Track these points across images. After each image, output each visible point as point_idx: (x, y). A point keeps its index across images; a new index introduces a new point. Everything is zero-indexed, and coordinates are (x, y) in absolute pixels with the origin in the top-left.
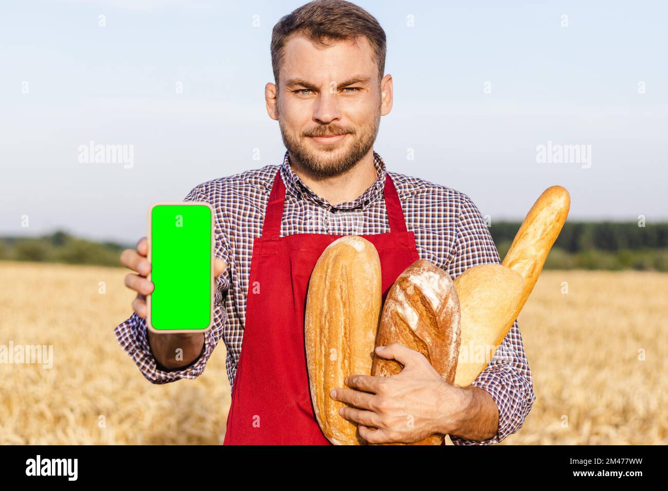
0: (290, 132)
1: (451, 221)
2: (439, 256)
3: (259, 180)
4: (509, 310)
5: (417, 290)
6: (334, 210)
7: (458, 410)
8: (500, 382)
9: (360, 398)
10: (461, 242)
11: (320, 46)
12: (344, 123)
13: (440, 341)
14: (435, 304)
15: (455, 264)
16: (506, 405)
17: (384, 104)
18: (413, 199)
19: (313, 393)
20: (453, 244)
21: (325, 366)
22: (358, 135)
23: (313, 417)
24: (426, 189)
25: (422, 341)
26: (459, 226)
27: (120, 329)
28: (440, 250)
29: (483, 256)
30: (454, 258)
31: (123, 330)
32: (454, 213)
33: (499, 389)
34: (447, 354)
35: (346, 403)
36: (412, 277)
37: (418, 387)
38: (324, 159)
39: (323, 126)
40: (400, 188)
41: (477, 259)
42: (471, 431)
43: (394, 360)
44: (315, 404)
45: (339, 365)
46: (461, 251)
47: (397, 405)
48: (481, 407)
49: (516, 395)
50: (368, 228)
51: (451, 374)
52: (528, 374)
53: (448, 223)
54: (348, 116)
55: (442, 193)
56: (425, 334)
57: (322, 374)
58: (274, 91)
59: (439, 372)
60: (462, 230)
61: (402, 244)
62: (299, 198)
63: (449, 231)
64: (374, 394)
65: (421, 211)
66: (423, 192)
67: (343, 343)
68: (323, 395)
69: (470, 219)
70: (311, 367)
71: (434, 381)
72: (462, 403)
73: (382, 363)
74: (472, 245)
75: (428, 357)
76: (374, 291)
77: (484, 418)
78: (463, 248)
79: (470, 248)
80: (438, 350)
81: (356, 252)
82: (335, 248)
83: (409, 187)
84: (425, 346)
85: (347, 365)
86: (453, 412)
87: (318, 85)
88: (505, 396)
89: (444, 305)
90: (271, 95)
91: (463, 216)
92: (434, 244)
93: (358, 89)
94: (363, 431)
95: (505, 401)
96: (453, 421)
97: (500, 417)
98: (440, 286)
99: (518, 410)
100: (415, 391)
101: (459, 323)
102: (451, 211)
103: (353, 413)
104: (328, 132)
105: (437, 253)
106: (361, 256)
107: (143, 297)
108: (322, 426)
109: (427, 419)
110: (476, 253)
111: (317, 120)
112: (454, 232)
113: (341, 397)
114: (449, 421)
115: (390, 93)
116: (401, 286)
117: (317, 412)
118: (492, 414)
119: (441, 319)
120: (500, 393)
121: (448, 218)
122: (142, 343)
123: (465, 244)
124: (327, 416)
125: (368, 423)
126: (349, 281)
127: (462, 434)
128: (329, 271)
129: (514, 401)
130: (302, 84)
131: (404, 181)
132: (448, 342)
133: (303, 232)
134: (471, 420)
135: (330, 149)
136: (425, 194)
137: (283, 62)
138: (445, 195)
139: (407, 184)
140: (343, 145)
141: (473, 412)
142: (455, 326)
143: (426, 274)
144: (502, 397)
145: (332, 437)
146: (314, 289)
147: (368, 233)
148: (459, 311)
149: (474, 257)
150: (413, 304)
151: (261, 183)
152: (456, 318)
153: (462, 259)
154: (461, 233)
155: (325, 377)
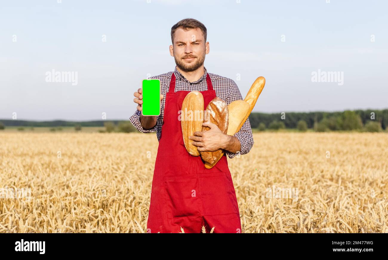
0: (177, 58)
1: (228, 87)
2: (223, 98)
3: (167, 76)
4: (245, 114)
5: (215, 106)
6: (191, 84)
7: (226, 141)
8: (241, 136)
9: (197, 138)
10: (231, 94)
11: (186, 31)
12: (194, 54)
13: (222, 121)
14: (221, 110)
15: (228, 101)
16: (243, 142)
17: (207, 51)
18: (216, 81)
19: (184, 139)
20: (228, 94)
21: (187, 130)
22: (198, 58)
23: (184, 146)
24: (220, 78)
25: (216, 121)
26: (230, 89)
27: (131, 118)
28: (223, 96)
29: (237, 98)
30: (228, 99)
31: (132, 118)
32: (229, 85)
33: (241, 137)
34: (224, 125)
35: (194, 140)
36: (214, 102)
37: (214, 134)
38: (188, 65)
39: (187, 55)
40: (212, 78)
41: (235, 99)
42: (231, 149)
43: (208, 127)
44: (184, 142)
45: (191, 129)
46: (230, 96)
47: (208, 140)
48: (234, 142)
49: (246, 140)
50: (201, 89)
51: (225, 132)
52: (251, 135)
53: (227, 88)
54: (195, 52)
55: (225, 79)
56: (217, 119)
57: (186, 132)
58: (173, 47)
59: (221, 131)
60: (231, 90)
61: (212, 94)
62: (180, 80)
63: (227, 90)
64: (201, 137)
65: (218, 84)
66: (219, 79)
67: (192, 123)
68: (187, 139)
69: (234, 87)
70: (183, 131)
71: (219, 133)
72: (228, 139)
73: (204, 128)
74: (234, 95)
75: (218, 126)
76: (202, 107)
77: (235, 146)
78: (231, 96)
79: (233, 96)
80: (221, 124)
81: (196, 95)
82: (189, 94)
83: (215, 77)
84: (217, 123)
85: (194, 129)
86: (225, 142)
87: (185, 43)
88: (243, 140)
89: (223, 111)
90: (171, 49)
91: (231, 86)
92: (222, 94)
93: (198, 44)
94: (199, 148)
95: (243, 141)
96: (225, 145)
97: (241, 146)
98: (222, 105)
99: (247, 144)
100: (214, 135)
101: (228, 116)
102: (228, 84)
103: (195, 143)
104: (189, 57)
105: (223, 97)
106: (197, 96)
107: (140, 105)
108: (186, 148)
109: (217, 144)
110: (235, 97)
111: (186, 53)
112: (228, 91)
113: (192, 139)
114: (224, 145)
115: (209, 47)
116: (210, 105)
117: (185, 144)
118: (238, 144)
119: (222, 115)
120: (241, 139)
121: (227, 86)
122: (138, 122)
123: (232, 94)
124: (188, 145)
125: (200, 145)
126: (194, 104)
127: (228, 150)
128: (188, 101)
129: (246, 141)
130: (181, 42)
131: (213, 76)
132: (225, 122)
133: (181, 90)
134: (231, 145)
135: (189, 62)
136: (220, 79)
137: (175, 37)
138: (226, 80)
139: (214, 77)
140: (194, 61)
141: (232, 143)
142: (227, 117)
143: (218, 101)
144: (242, 140)
145: (189, 151)
146: (183, 107)
147: (201, 91)
148: (228, 113)
149: (234, 98)
150: (214, 110)
151: (167, 77)
152: (227, 114)
153: (231, 99)
154: (230, 91)
155: (187, 133)
